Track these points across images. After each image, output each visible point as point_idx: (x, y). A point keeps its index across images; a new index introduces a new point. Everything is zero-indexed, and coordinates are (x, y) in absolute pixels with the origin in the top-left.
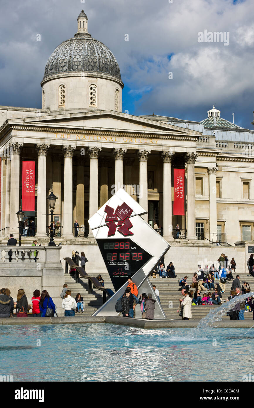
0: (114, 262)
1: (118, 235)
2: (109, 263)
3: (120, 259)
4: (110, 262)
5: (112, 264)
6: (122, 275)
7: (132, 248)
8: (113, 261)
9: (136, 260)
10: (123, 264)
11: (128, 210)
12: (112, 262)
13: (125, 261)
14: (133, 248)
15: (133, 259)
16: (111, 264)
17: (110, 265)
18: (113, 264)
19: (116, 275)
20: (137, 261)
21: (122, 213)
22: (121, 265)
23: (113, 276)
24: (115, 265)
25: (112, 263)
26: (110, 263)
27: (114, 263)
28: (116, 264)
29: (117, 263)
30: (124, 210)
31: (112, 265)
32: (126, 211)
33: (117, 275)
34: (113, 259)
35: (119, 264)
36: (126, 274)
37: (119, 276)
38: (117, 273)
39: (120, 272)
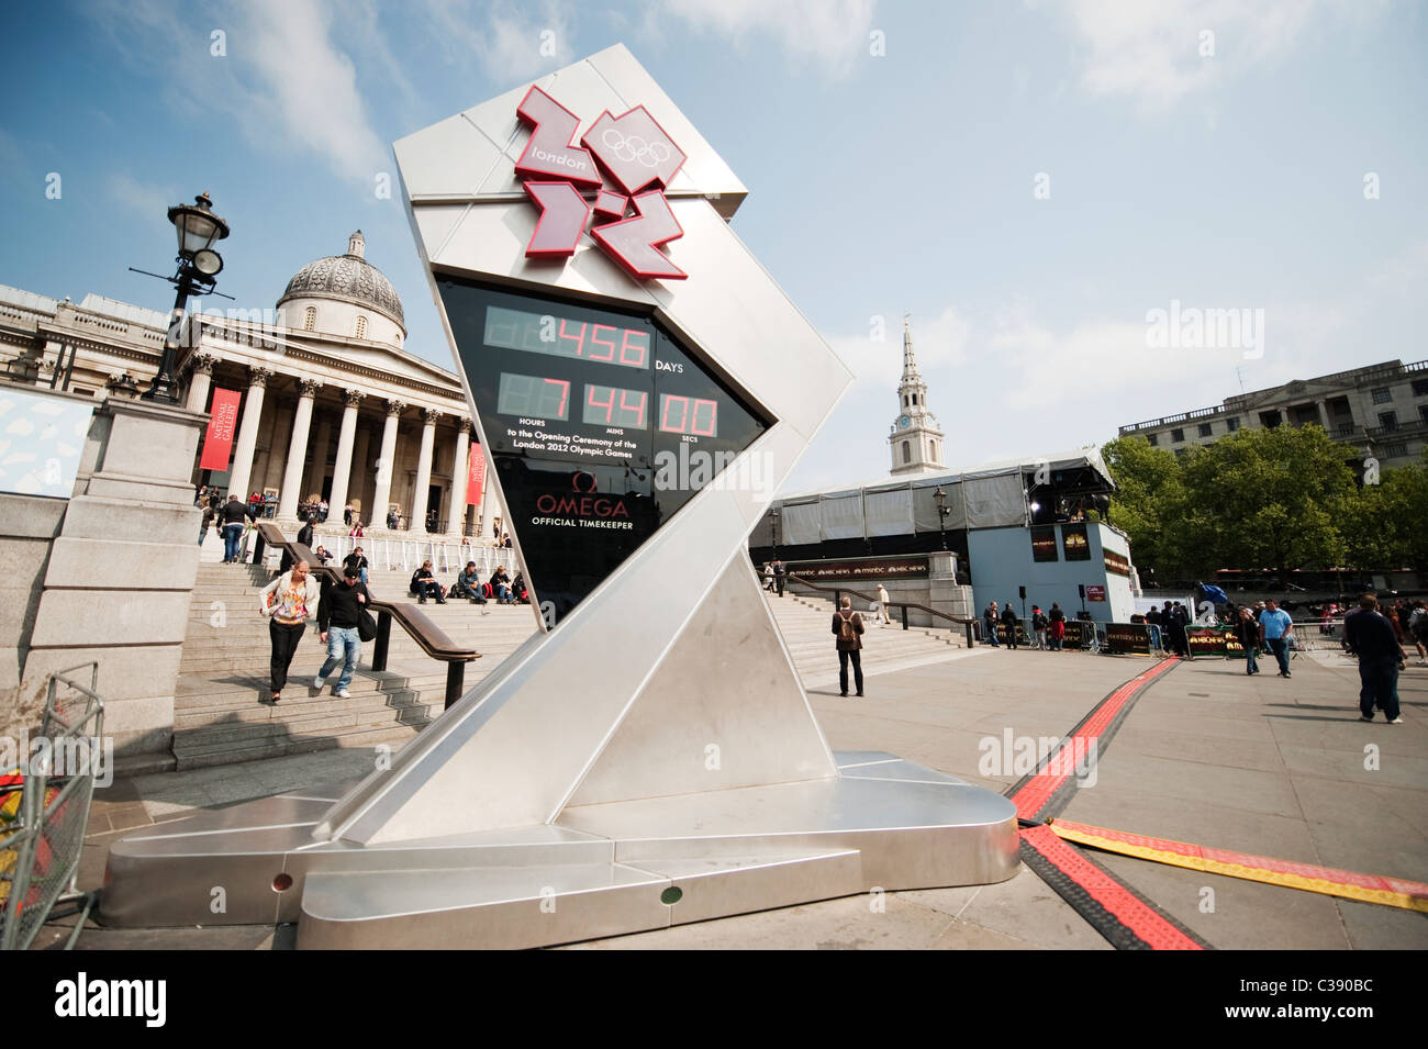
0: (545, 430)
2: (513, 433)
3: (587, 420)
4: (518, 427)
5: (534, 439)
6: (593, 519)
7: (661, 366)
8: (538, 423)
10: (604, 448)
11: (660, 151)
12: (531, 429)
13: (620, 432)
14: (667, 366)
15: (664, 428)
16: (529, 440)
17: (521, 445)
18: (539, 441)
19: (554, 516)
22: (593, 452)
23: (537, 521)
24: (552, 447)
26: (523, 433)
27: (544, 437)
28: (558, 444)
29: (568, 440)
30: (637, 144)
31: (533, 445)
32: (648, 149)
33: (564, 516)
35: (578, 449)
36: (621, 509)
37: (577, 523)
38: (563, 502)
39: (583, 500)
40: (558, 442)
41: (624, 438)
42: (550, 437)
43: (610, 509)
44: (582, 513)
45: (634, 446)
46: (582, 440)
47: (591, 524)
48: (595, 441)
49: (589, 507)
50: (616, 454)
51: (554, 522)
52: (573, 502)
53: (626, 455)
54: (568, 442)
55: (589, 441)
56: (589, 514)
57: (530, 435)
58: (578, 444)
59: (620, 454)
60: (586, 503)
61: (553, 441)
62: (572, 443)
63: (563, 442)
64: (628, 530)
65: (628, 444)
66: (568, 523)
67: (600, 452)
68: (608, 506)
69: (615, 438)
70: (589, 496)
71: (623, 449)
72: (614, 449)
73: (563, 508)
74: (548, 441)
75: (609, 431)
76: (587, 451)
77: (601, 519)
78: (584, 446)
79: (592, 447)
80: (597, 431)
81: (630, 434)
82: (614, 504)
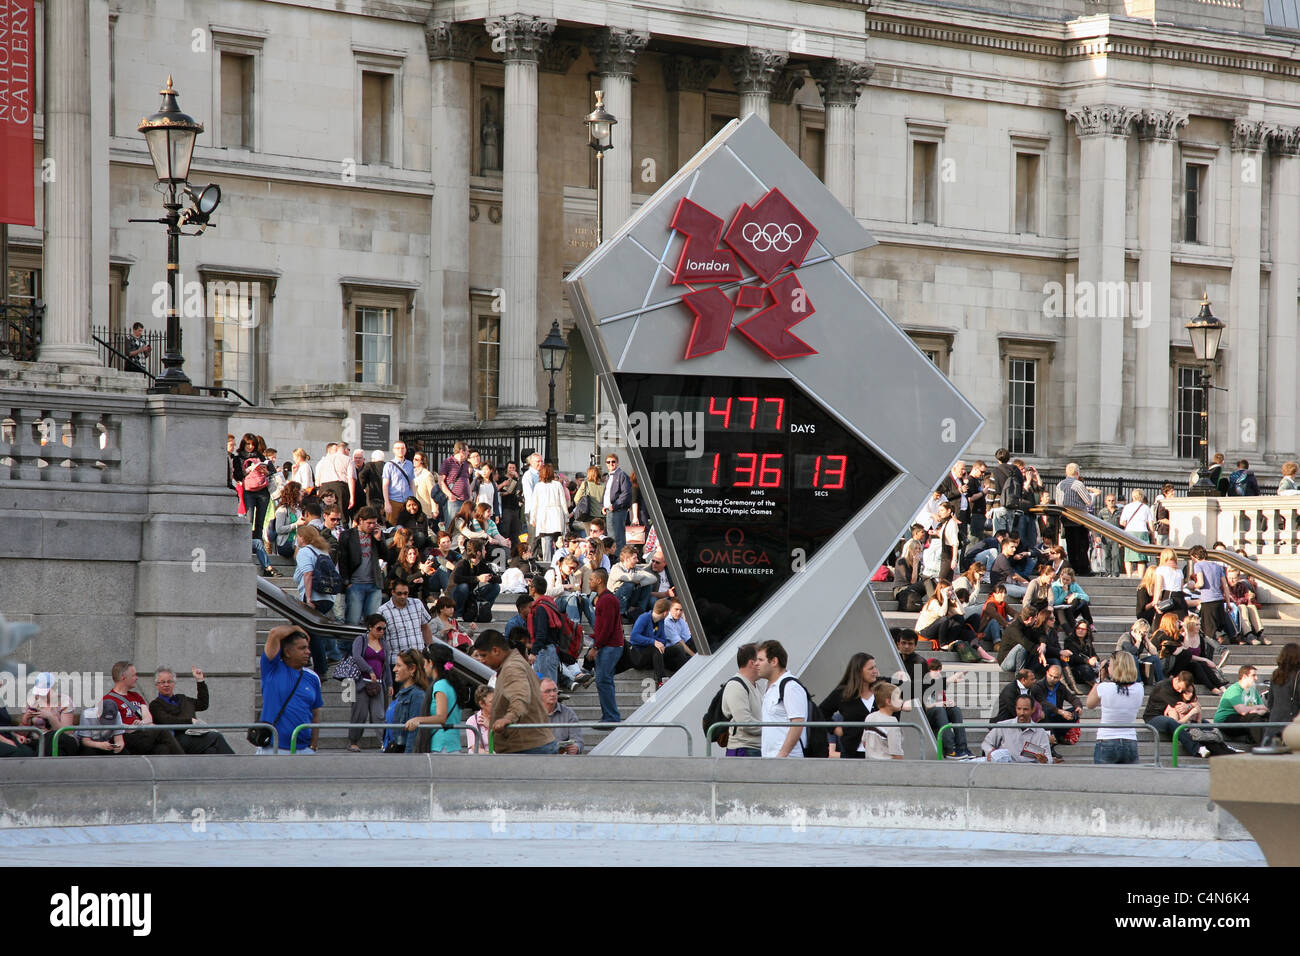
0: (703, 497)
2: (680, 501)
4: (683, 496)
5: (694, 505)
7: (796, 429)
8: (698, 491)
9: (812, 491)
10: (748, 507)
11: (793, 232)
12: (692, 496)
13: (762, 493)
14: (801, 429)
15: (799, 485)
16: (691, 506)
17: (686, 510)
18: (699, 506)
20: (818, 494)
21: (762, 243)
22: (741, 512)
24: (709, 510)
25: (696, 504)
26: (686, 501)
27: (702, 502)
28: (713, 507)
29: (720, 503)
30: (772, 232)
31: (694, 510)
32: (782, 233)
33: (720, 566)
34: (697, 483)
35: (729, 510)
36: (763, 558)
37: (730, 571)
38: (719, 554)
39: (734, 551)
40: (713, 506)
41: (765, 498)
42: (707, 502)
43: (755, 559)
44: (734, 562)
45: (773, 504)
46: (731, 503)
47: (741, 571)
48: (742, 502)
49: (739, 557)
50: (758, 512)
51: (713, 570)
52: (726, 554)
53: (767, 512)
54: (721, 504)
55: (737, 503)
56: (738, 563)
57: (692, 502)
58: (728, 506)
59: (763, 512)
60: (737, 554)
61: (709, 506)
62: (724, 506)
63: (717, 506)
64: (769, 575)
65: (768, 503)
66: (723, 571)
67: (746, 512)
68: (752, 555)
69: (757, 498)
70: (739, 548)
71: (764, 507)
72: (757, 508)
73: (719, 561)
74: (705, 505)
75: (753, 493)
76: (736, 511)
77: (748, 567)
78: (733, 507)
79: (740, 507)
80: (743, 494)
81: (770, 494)
82: (758, 554)
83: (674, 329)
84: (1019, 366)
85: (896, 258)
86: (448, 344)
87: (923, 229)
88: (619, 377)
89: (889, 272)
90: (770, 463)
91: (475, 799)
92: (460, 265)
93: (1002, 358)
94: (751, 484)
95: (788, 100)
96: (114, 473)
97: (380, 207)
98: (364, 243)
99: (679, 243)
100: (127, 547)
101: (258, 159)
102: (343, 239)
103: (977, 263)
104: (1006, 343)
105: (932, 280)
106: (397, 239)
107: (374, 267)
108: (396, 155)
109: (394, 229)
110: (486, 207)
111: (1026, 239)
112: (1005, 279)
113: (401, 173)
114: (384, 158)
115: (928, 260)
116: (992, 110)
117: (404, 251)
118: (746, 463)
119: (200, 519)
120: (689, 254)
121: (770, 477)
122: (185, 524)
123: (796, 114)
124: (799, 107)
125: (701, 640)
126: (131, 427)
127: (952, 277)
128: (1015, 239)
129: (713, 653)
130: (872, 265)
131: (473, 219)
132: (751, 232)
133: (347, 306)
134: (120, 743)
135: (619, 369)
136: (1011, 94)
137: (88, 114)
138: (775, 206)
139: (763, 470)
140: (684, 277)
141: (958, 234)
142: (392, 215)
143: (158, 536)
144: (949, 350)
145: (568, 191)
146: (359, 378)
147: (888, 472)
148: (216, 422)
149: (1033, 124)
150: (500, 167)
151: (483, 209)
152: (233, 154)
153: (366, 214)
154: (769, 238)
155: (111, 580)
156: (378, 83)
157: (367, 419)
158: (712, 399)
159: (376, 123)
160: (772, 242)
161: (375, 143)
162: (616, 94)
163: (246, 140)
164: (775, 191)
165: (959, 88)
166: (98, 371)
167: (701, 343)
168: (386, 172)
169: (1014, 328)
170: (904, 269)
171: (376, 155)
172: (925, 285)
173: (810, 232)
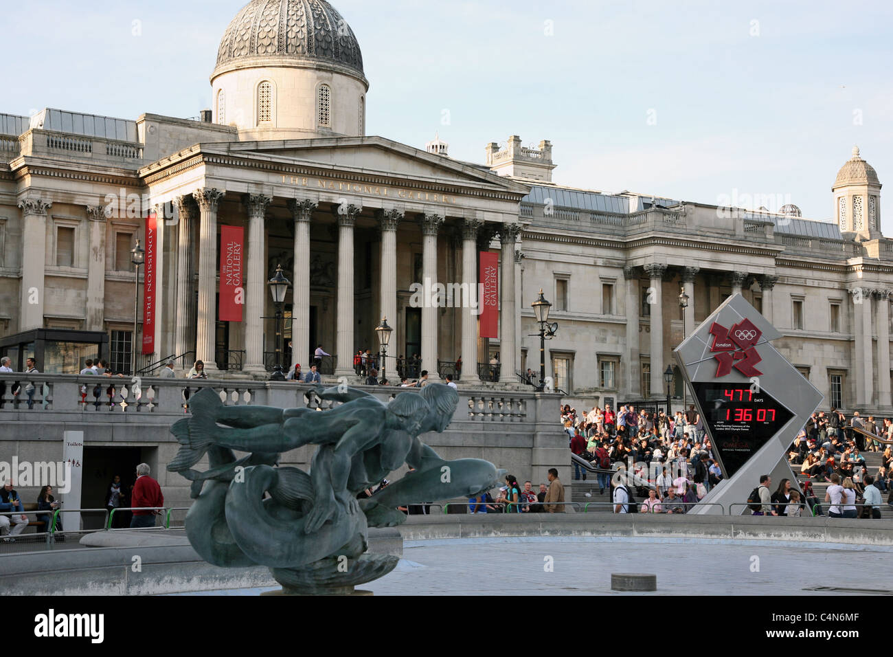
0: (724, 424)
1: (732, 378)
6: (739, 449)
8: (722, 423)
9: (763, 422)
10: (740, 428)
11: (753, 333)
12: (720, 424)
14: (759, 401)
15: (758, 420)
17: (718, 429)
19: (728, 448)
20: (765, 423)
21: (742, 337)
23: (723, 450)
24: (726, 429)
25: (721, 427)
26: (718, 426)
27: (724, 426)
28: (728, 428)
30: (746, 333)
31: (721, 429)
32: (749, 333)
33: (731, 448)
34: (722, 420)
36: (747, 445)
37: (734, 450)
38: (730, 445)
41: (746, 425)
43: (743, 446)
44: (736, 447)
45: (749, 426)
46: (734, 426)
48: (738, 426)
50: (744, 429)
51: (729, 450)
52: (733, 444)
53: (747, 430)
55: (736, 426)
56: (738, 447)
58: (733, 428)
60: (737, 444)
61: (726, 427)
62: (731, 427)
64: (749, 451)
66: (732, 450)
68: (742, 444)
69: (743, 425)
70: (737, 442)
71: (746, 428)
75: (742, 423)
77: (742, 449)
78: (735, 428)
79: (737, 428)
80: (739, 423)
81: (748, 423)
82: (744, 444)
83: (712, 367)
84: (835, 378)
85: (789, 341)
86: (633, 373)
87: (798, 331)
88: (692, 383)
89: (786, 346)
90: (748, 412)
91: (648, 529)
92: (636, 347)
93: (828, 375)
94: (740, 420)
95: (748, 288)
96: (524, 418)
97: (609, 328)
98: (604, 340)
99: (713, 337)
100: (529, 443)
101: (569, 314)
102: (597, 339)
103: (818, 343)
104: (829, 370)
105: (802, 349)
106: (615, 339)
107: (607, 348)
108: (614, 311)
109: (614, 335)
110: (645, 327)
111: (835, 334)
112: (828, 348)
113: (616, 317)
114: (610, 312)
115: (800, 342)
116: (821, 290)
117: (617, 342)
118: (739, 412)
119: (552, 433)
120: (716, 341)
121: (748, 417)
122: (548, 435)
123: (751, 293)
124: (752, 291)
125: (725, 474)
126: (529, 403)
127: (809, 347)
128: (831, 334)
129: (729, 478)
130: (780, 344)
131: (640, 331)
132: (738, 333)
133: (598, 361)
134: (528, 509)
135: (693, 381)
136: (828, 285)
137: (514, 301)
138: (747, 325)
139: (745, 415)
140: (715, 349)
141: (811, 333)
142: (613, 331)
143: (539, 439)
144: (809, 372)
145: (672, 321)
146: (603, 385)
147: (790, 415)
148: (557, 401)
149: (836, 295)
150: (649, 313)
151: (644, 328)
152: (560, 313)
153: (604, 331)
154: (745, 335)
155: (524, 454)
156: (608, 288)
157: (606, 399)
158: (726, 391)
159: (607, 301)
160: (746, 336)
161: (607, 307)
162: (688, 288)
163: (565, 308)
164: (746, 319)
165: (809, 283)
166: (518, 385)
167: (722, 371)
168: (611, 317)
169: (832, 365)
170: (792, 345)
171: (608, 311)
172: (800, 351)
173: (759, 333)
